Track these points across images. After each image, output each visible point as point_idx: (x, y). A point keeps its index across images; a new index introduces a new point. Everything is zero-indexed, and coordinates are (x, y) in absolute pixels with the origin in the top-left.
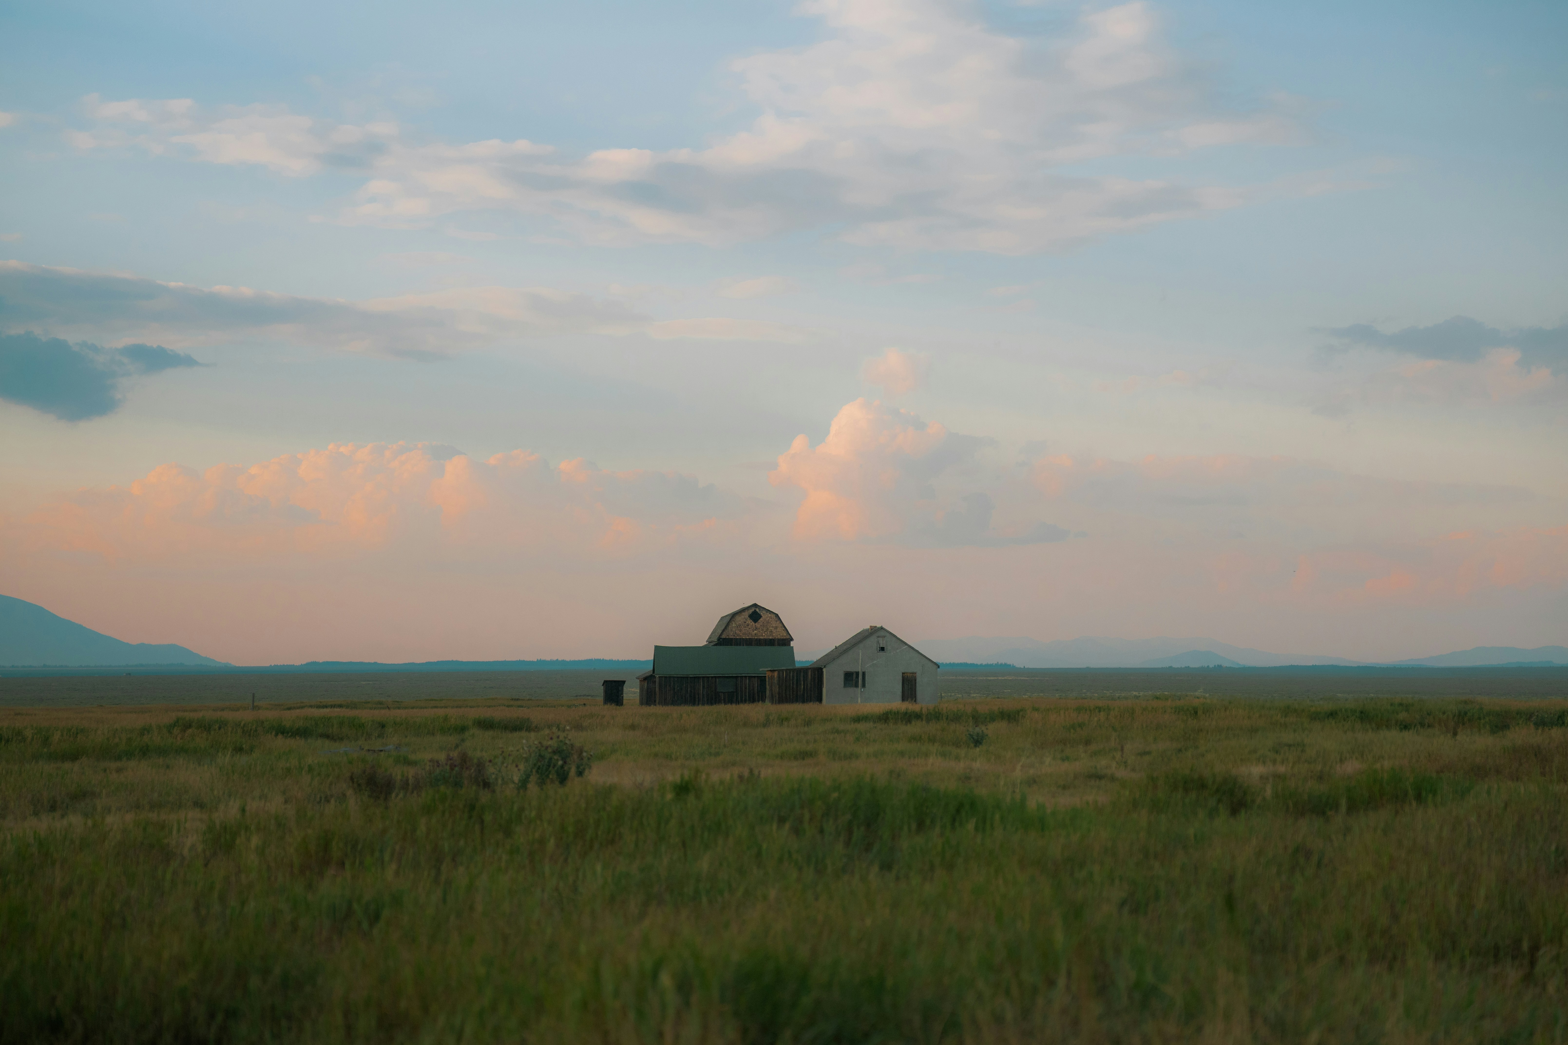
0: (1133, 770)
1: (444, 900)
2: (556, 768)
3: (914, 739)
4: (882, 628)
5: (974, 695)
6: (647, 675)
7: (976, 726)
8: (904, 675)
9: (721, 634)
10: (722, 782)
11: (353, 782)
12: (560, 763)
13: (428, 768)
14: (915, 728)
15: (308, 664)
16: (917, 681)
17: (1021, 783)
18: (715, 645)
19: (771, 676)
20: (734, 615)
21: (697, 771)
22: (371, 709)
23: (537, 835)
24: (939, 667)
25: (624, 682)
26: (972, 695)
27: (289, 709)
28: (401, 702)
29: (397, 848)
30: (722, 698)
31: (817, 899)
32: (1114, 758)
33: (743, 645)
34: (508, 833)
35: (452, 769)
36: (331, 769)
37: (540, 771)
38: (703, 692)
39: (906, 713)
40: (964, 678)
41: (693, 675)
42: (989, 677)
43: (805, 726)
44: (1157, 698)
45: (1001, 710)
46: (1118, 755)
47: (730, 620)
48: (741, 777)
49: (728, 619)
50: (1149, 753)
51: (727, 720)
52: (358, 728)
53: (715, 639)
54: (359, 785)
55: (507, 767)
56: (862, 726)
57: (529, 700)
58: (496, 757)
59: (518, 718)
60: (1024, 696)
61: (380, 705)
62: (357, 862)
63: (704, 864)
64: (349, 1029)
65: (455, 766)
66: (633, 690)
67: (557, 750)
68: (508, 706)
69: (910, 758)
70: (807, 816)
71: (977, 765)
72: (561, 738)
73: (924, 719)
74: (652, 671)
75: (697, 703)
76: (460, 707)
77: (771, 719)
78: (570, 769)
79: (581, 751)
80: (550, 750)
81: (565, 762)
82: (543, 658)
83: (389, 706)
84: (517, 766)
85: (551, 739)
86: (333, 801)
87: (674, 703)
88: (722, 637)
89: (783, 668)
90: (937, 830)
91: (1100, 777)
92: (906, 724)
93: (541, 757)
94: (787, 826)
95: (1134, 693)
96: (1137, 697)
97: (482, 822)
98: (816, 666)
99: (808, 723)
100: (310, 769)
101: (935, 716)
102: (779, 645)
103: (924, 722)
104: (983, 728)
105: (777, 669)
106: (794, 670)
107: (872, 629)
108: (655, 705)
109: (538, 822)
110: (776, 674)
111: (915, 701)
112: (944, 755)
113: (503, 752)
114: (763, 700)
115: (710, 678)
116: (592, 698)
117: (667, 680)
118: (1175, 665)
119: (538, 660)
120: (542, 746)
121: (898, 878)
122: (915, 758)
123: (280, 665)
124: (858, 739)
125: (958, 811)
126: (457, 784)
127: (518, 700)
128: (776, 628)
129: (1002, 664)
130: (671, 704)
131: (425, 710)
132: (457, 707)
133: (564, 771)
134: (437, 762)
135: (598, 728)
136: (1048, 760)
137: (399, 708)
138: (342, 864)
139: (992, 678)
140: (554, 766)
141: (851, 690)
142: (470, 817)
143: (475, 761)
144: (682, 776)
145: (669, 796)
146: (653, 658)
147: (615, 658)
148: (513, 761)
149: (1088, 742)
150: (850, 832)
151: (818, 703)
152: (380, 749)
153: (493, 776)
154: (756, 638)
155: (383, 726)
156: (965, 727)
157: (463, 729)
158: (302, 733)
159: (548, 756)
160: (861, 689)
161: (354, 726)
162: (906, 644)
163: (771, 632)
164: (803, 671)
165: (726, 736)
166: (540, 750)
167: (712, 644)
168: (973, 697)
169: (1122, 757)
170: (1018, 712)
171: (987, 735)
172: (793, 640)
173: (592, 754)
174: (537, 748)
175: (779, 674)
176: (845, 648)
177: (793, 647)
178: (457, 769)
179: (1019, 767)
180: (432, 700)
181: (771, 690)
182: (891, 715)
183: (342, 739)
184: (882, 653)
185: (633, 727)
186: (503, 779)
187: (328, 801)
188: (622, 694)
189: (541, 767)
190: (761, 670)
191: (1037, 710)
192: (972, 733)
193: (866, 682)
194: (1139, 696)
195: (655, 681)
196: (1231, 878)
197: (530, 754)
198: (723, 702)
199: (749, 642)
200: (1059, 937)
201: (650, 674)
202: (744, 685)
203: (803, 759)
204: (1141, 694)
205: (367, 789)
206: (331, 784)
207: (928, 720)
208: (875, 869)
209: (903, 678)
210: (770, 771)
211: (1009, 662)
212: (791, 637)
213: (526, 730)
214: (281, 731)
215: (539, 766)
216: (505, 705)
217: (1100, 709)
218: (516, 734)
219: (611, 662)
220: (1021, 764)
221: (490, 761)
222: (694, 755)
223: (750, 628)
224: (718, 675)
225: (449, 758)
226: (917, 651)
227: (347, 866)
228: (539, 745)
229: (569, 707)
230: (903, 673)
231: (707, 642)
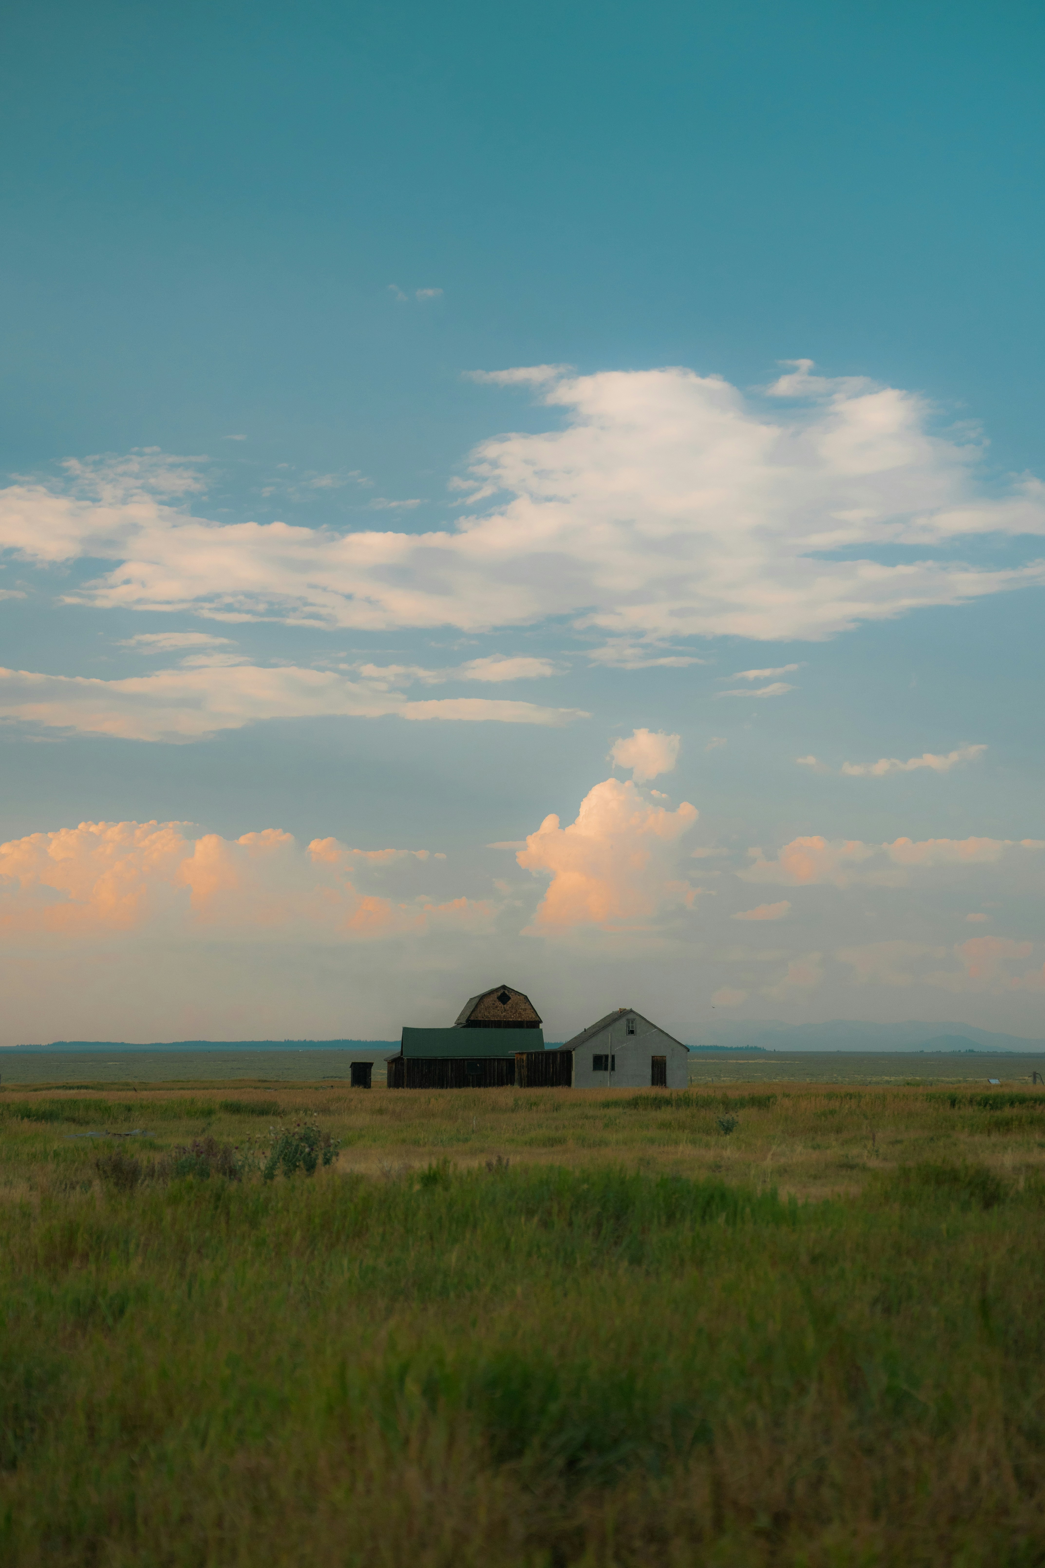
0: (885, 1159)
1: (190, 1295)
2: (303, 1155)
3: (664, 1126)
4: (631, 1011)
5: (725, 1079)
6: (395, 1057)
7: (726, 1113)
8: (654, 1059)
9: (470, 1016)
10: (469, 1173)
11: (99, 1169)
12: (307, 1150)
13: (174, 1154)
14: (666, 1114)
15: (54, 1044)
16: (667, 1064)
17: (771, 1173)
18: (464, 1027)
19: (520, 1059)
20: (482, 997)
21: (445, 1162)
22: (118, 1090)
23: (283, 1226)
24: (689, 1051)
25: (371, 1064)
26: (722, 1079)
27: (35, 1090)
28: (148, 1083)
29: (143, 1239)
30: (471, 1080)
31: (565, 1295)
32: (865, 1146)
33: (492, 1027)
34: (254, 1224)
35: (198, 1156)
36: (76, 1154)
37: (287, 1158)
38: (451, 1075)
39: (656, 1098)
40: (713, 1061)
41: (441, 1057)
42: (740, 1060)
43: (554, 1111)
44: (908, 1084)
45: (751, 1096)
46: (870, 1144)
47: (479, 1001)
48: (489, 1165)
49: (477, 1000)
50: (900, 1142)
51: (475, 1105)
52: (105, 1111)
53: (464, 1021)
54: (105, 1172)
55: (253, 1154)
56: (612, 1112)
57: (276, 1081)
58: (242, 1142)
59: (266, 1102)
60: (774, 1080)
61: (127, 1087)
62: (102, 1253)
63: (453, 1258)
64: (92, 1431)
65: (202, 1153)
66: (381, 1071)
67: (304, 1136)
68: (255, 1088)
69: (659, 1145)
70: (555, 1209)
71: (727, 1153)
72: (309, 1125)
73: (674, 1104)
74: (400, 1053)
75: (445, 1086)
76: (207, 1089)
77: (520, 1103)
78: (317, 1155)
79: (327, 1139)
80: (297, 1137)
81: (312, 1149)
82: (291, 1039)
83: (136, 1088)
84: (264, 1153)
85: (299, 1125)
86: (78, 1188)
87: (422, 1086)
88: (471, 1019)
89: (532, 1051)
90: (688, 1223)
91: (852, 1167)
92: (656, 1110)
93: (288, 1143)
94: (536, 1219)
95: (886, 1078)
96: (888, 1082)
97: (228, 1214)
98: (564, 1049)
99: (557, 1108)
100: (56, 1154)
101: (685, 1102)
102: (528, 1027)
103: (674, 1108)
104: (734, 1115)
105: (525, 1052)
106: (542, 1053)
107: (621, 1012)
108: (403, 1088)
109: (285, 1213)
110: (525, 1057)
111: (665, 1085)
112: (693, 1142)
113: (250, 1138)
114: (512, 1084)
115: (459, 1061)
116: (340, 1080)
117: (415, 1062)
118: (927, 1050)
119: (285, 1040)
120: (290, 1133)
121: (648, 1273)
122: (664, 1145)
123: (27, 1046)
124: (606, 1126)
125: (708, 1204)
126: (204, 1174)
127: (265, 1081)
128: (525, 1010)
129: (752, 1047)
130: (419, 1087)
131: (172, 1092)
132: (204, 1089)
133: (311, 1158)
134: (184, 1149)
135: (346, 1112)
136: (799, 1149)
137: (146, 1090)
138: (85, 1257)
139: (742, 1062)
140: (302, 1152)
141: (600, 1074)
142: (216, 1208)
143: (221, 1147)
144: (430, 1165)
145: (417, 1187)
146: (401, 1039)
147: (363, 1039)
148: (260, 1147)
149: (839, 1131)
150: (599, 1225)
151: (566, 1086)
152: (126, 1133)
153: (240, 1163)
154: (505, 1020)
155: (129, 1109)
156: (715, 1113)
157: (209, 1113)
158: (47, 1116)
159: (295, 1143)
160: (610, 1073)
161: (100, 1108)
162: (655, 1027)
163: (520, 1013)
164: (552, 1054)
165: (474, 1122)
166: (286, 1137)
167: (461, 1026)
168: (723, 1081)
169: (874, 1146)
170: (769, 1098)
171: (737, 1122)
172: (542, 1022)
173: (339, 1141)
174: (284, 1134)
175: (528, 1057)
176: (594, 1030)
177: (542, 1029)
178: (203, 1156)
179: (769, 1156)
180: (179, 1081)
181: (520, 1073)
182: (641, 1100)
183: (87, 1123)
184: (631, 1036)
185: (381, 1112)
186: (250, 1166)
187: (74, 1188)
188: (370, 1076)
189: (288, 1154)
190: (509, 1052)
191: (788, 1096)
192: (722, 1120)
193: (616, 1066)
194: (891, 1081)
195: (404, 1063)
196: (984, 1277)
197: (278, 1141)
198: (471, 1084)
199: (498, 1024)
200: (810, 1343)
201: (398, 1056)
202: (492, 1068)
203: (552, 1145)
204: (893, 1079)
205: (114, 1176)
206: (77, 1170)
207: (678, 1106)
208: (625, 1263)
209: (653, 1061)
210: (518, 1158)
211: (760, 1045)
212: (540, 1019)
213: (274, 1114)
214: (27, 1114)
215: (286, 1153)
216: (252, 1087)
217: (851, 1096)
218: (263, 1118)
219: (359, 1043)
220: (771, 1153)
221: (237, 1148)
222: (442, 1141)
223: (498, 1010)
224: (466, 1058)
225: (196, 1145)
226: (667, 1035)
227: (92, 1258)
228: (286, 1132)
229: (316, 1089)
230: (652, 1057)
231: (455, 1024)
